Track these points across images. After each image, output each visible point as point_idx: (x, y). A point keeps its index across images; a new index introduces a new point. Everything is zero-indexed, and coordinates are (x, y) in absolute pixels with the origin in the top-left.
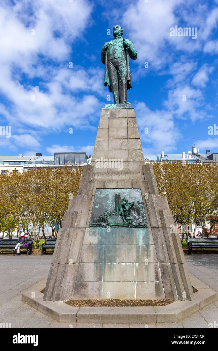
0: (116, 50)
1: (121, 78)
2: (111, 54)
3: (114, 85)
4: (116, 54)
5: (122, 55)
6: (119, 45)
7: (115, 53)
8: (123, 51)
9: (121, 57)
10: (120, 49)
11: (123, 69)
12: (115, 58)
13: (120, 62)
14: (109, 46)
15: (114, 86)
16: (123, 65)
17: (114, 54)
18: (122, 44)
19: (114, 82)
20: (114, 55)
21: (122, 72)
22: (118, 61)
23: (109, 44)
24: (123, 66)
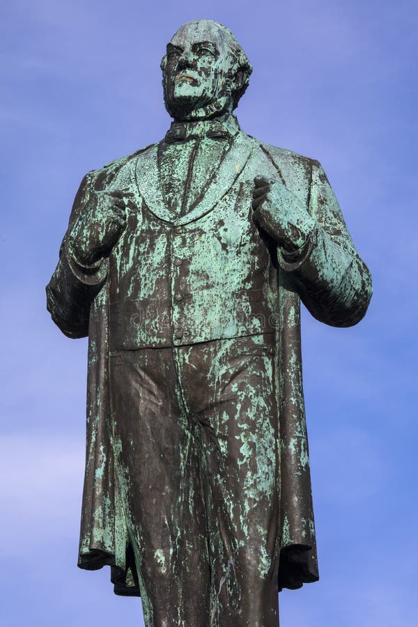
0: (191, 278)
1: (226, 521)
2: (145, 302)
3: (163, 571)
4: (196, 314)
5: (240, 316)
6: (221, 230)
7: (185, 299)
8: (249, 286)
9: (230, 331)
10: (230, 266)
11: (252, 445)
12: (185, 340)
13: (224, 376)
14: (134, 222)
15: (162, 577)
16: (247, 403)
17: (177, 309)
18: (246, 224)
19: (165, 547)
20: (176, 315)
21: (243, 476)
22: (204, 368)
23: (132, 206)
24: (251, 415)
